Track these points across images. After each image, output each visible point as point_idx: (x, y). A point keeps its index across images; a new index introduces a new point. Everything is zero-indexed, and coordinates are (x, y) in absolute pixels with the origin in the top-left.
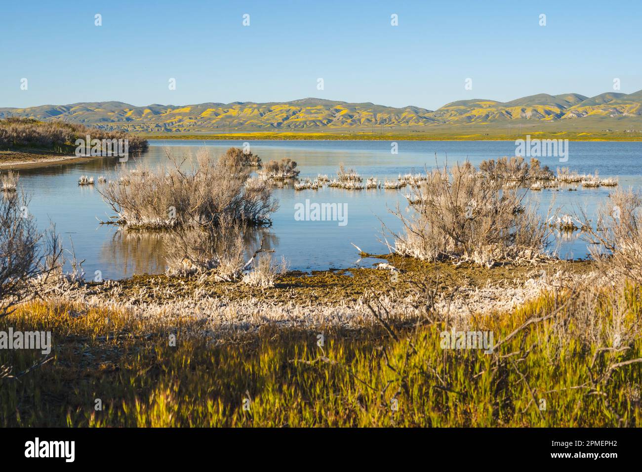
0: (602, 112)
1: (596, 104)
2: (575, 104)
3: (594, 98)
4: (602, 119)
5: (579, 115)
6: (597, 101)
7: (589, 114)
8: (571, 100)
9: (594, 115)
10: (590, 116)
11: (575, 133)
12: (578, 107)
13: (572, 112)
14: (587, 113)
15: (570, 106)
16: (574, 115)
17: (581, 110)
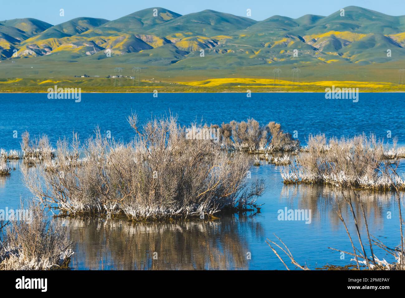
0: (73, 48)
1: (64, 35)
2: (33, 35)
3: (60, 26)
4: (74, 58)
5: (39, 53)
6: (65, 31)
7: (54, 51)
8: (27, 28)
9: (62, 52)
10: (56, 53)
11: (35, 80)
12: (38, 39)
13: (28, 47)
14: (51, 49)
15: (26, 38)
16: (31, 52)
17: (41, 44)
